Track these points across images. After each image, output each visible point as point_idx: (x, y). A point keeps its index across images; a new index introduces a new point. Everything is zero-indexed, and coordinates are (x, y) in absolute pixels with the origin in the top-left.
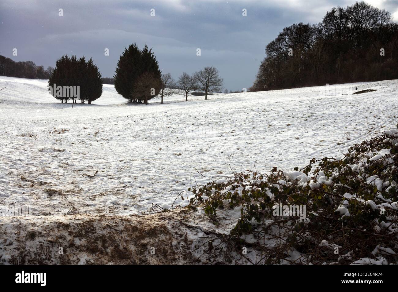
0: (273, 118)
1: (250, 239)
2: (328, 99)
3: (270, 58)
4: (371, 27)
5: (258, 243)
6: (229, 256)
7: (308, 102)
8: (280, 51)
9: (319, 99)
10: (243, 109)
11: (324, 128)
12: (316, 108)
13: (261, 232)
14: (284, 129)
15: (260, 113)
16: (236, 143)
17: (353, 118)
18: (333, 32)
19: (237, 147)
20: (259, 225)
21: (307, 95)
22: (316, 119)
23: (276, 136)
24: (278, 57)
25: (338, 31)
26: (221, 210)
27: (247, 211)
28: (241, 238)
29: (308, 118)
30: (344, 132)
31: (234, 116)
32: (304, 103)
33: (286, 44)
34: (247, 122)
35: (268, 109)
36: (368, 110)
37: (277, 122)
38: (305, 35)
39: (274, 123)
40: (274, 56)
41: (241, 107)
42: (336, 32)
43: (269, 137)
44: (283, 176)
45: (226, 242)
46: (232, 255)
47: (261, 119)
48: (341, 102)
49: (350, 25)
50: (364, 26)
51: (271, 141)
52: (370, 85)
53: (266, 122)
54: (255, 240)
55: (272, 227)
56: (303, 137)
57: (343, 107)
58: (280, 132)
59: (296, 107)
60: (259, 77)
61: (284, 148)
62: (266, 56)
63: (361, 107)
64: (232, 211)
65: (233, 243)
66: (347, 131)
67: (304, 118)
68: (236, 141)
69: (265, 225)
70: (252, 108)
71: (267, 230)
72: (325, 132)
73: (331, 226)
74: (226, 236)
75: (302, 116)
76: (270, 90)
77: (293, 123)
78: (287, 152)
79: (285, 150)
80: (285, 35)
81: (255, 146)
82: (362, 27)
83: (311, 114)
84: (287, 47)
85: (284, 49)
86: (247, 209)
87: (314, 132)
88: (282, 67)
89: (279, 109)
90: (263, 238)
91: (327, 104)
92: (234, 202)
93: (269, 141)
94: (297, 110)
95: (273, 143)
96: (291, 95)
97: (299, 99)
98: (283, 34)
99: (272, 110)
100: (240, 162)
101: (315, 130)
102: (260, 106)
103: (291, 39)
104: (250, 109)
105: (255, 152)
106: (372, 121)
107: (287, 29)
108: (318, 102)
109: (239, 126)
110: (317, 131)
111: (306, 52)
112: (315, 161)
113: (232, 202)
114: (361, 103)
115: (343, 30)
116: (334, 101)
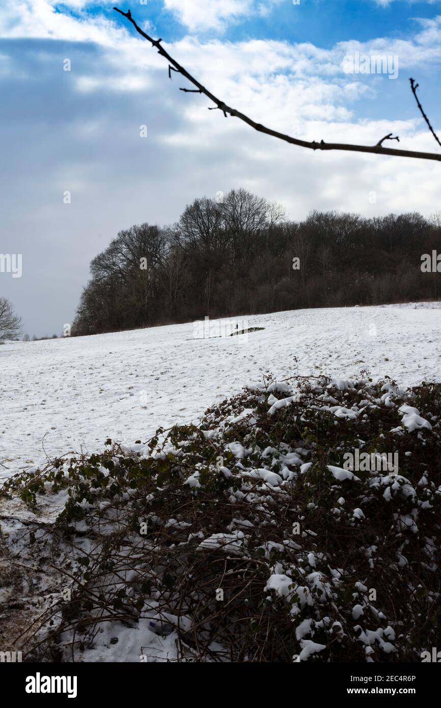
0: (105, 378)
1: (81, 527)
2: (191, 345)
3: (97, 281)
4: (257, 227)
5: (91, 530)
6: (56, 549)
7: (160, 351)
8: (113, 269)
9: (177, 345)
10: (58, 366)
11: (185, 390)
12: (173, 359)
13: (94, 516)
14: (123, 394)
15: (85, 371)
16: (50, 420)
17: (229, 373)
18: (198, 236)
19: (51, 426)
20: (91, 509)
21: (159, 340)
22: (173, 377)
23: (111, 407)
24: (111, 278)
25: (205, 235)
26: (42, 496)
27: (76, 491)
28: (70, 525)
29: (160, 376)
30: (215, 395)
31: (44, 378)
32: (154, 353)
33: (122, 258)
34: (65, 385)
35: (98, 365)
36: (250, 360)
37: (112, 384)
38: (153, 243)
39: (108, 386)
40: (104, 277)
41: (55, 362)
42: (203, 237)
43: (101, 409)
44: (120, 450)
45: (51, 533)
46: (60, 548)
47: (88, 380)
48: (212, 349)
49: (223, 225)
50: (244, 227)
51: (105, 413)
52: (257, 320)
53: (95, 385)
54: (88, 527)
55: (108, 511)
56: (153, 405)
57: (214, 357)
58: (119, 400)
59: (143, 359)
60: (82, 312)
61: (125, 424)
62: (91, 277)
63: (241, 356)
64: (57, 496)
65: (61, 534)
66: (219, 394)
67: (155, 377)
68: (50, 417)
69: (99, 508)
70: (73, 364)
71: (102, 514)
72: (187, 397)
73: (179, 502)
74: (51, 525)
75: (151, 373)
76: (100, 332)
77: (137, 385)
78: (129, 429)
79: (126, 426)
80: (121, 243)
81: (80, 423)
82: (241, 228)
83: (165, 370)
84: (125, 263)
85: (120, 266)
86: (75, 489)
87: (171, 397)
88: (118, 295)
89: (115, 364)
90: (98, 523)
91: (190, 352)
92: (58, 484)
93: (101, 414)
94: (143, 364)
95: (107, 417)
96: (133, 339)
97: (145, 347)
98: (117, 241)
99: (103, 365)
100: (59, 446)
101: (172, 394)
102: (85, 359)
103: (130, 250)
104: (69, 365)
105: (79, 432)
106: (257, 375)
107: (124, 234)
108: (174, 350)
109: (53, 393)
110: (175, 394)
111: (156, 269)
112: (163, 430)
113: (55, 484)
114: (241, 349)
115: (212, 234)
116: (200, 348)
